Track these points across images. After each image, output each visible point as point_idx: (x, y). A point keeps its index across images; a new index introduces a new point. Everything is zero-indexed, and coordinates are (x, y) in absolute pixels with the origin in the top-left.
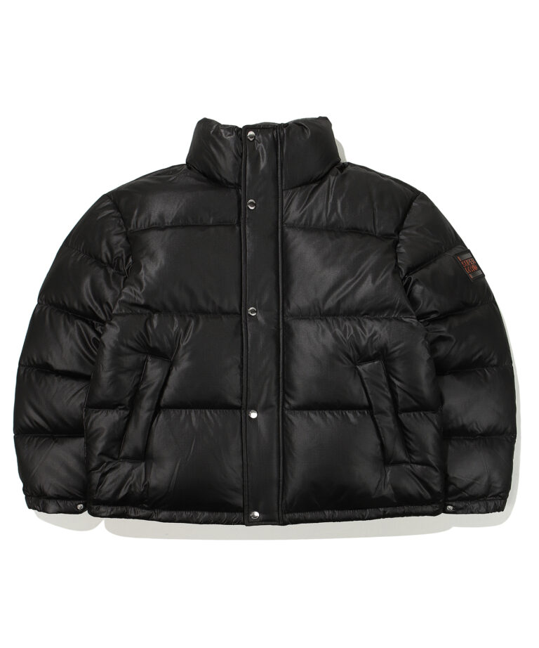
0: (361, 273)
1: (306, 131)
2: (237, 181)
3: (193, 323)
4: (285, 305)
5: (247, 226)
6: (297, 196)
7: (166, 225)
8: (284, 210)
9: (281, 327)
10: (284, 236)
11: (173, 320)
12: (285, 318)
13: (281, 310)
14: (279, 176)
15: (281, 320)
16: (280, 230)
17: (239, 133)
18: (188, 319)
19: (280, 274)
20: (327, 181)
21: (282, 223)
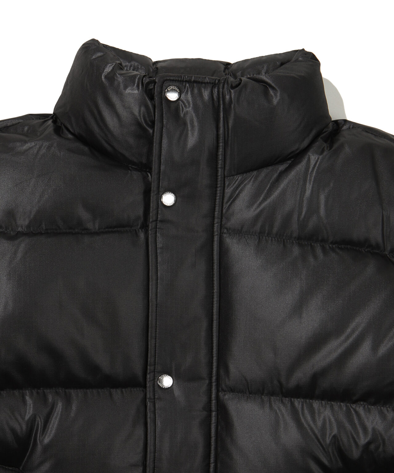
0: (353, 331)
1: (271, 92)
2: (144, 161)
3: (60, 406)
4: (222, 372)
5: (158, 235)
6: (249, 186)
7: (20, 229)
8: (226, 206)
9: (214, 408)
10: (224, 251)
11: (24, 402)
12: (221, 394)
13: (214, 379)
14: (220, 157)
15: (213, 396)
16: (216, 238)
17: (151, 87)
18: (50, 399)
19: (215, 317)
20: (304, 163)
21: (221, 226)
